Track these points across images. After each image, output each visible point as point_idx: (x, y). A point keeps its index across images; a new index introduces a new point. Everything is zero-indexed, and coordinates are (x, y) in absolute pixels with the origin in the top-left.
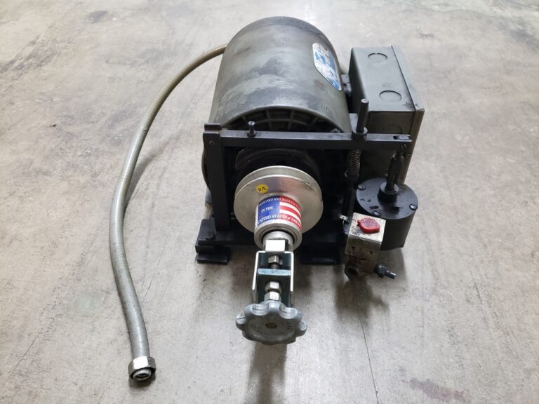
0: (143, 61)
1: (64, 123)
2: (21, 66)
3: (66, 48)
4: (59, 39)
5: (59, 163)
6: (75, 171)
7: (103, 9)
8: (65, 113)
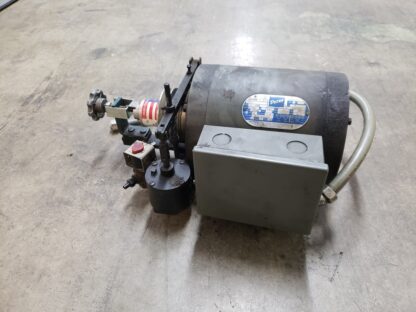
0: (141, 92)
1: (79, 152)
2: (39, 100)
3: (75, 82)
4: (69, 74)
5: (78, 193)
6: (93, 200)
7: (103, 46)
8: (79, 143)
